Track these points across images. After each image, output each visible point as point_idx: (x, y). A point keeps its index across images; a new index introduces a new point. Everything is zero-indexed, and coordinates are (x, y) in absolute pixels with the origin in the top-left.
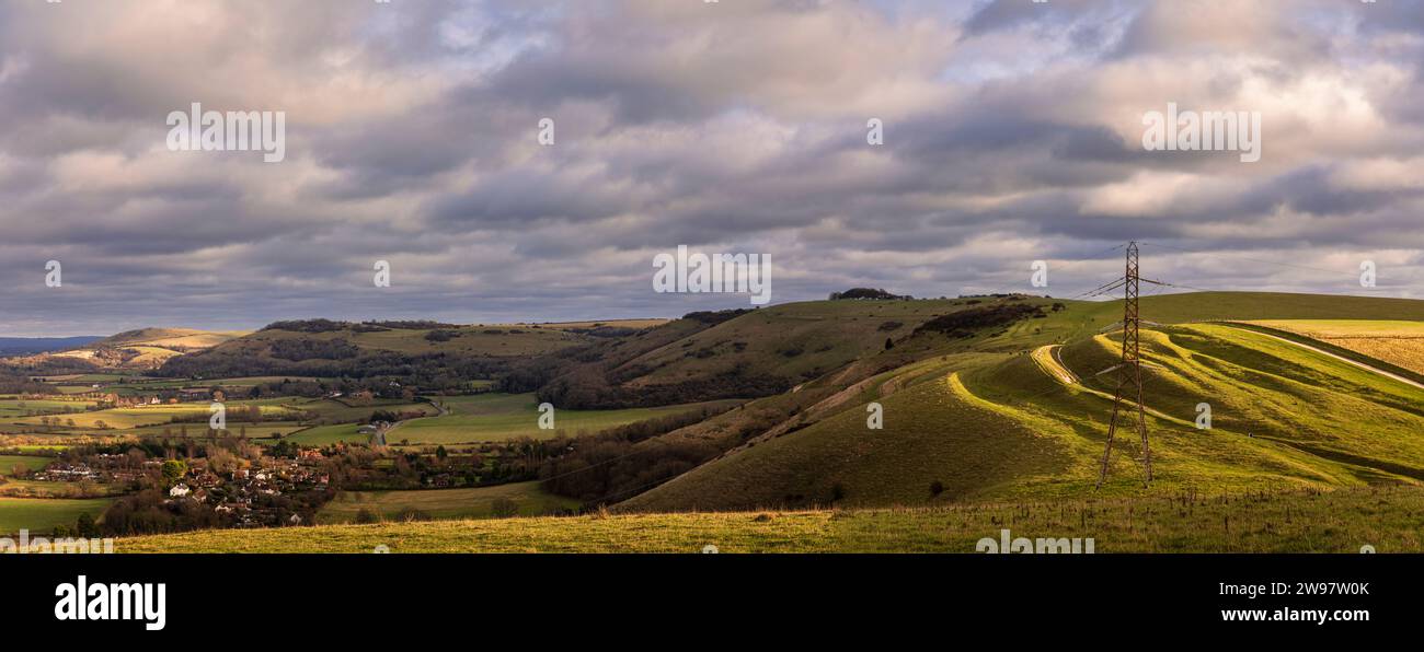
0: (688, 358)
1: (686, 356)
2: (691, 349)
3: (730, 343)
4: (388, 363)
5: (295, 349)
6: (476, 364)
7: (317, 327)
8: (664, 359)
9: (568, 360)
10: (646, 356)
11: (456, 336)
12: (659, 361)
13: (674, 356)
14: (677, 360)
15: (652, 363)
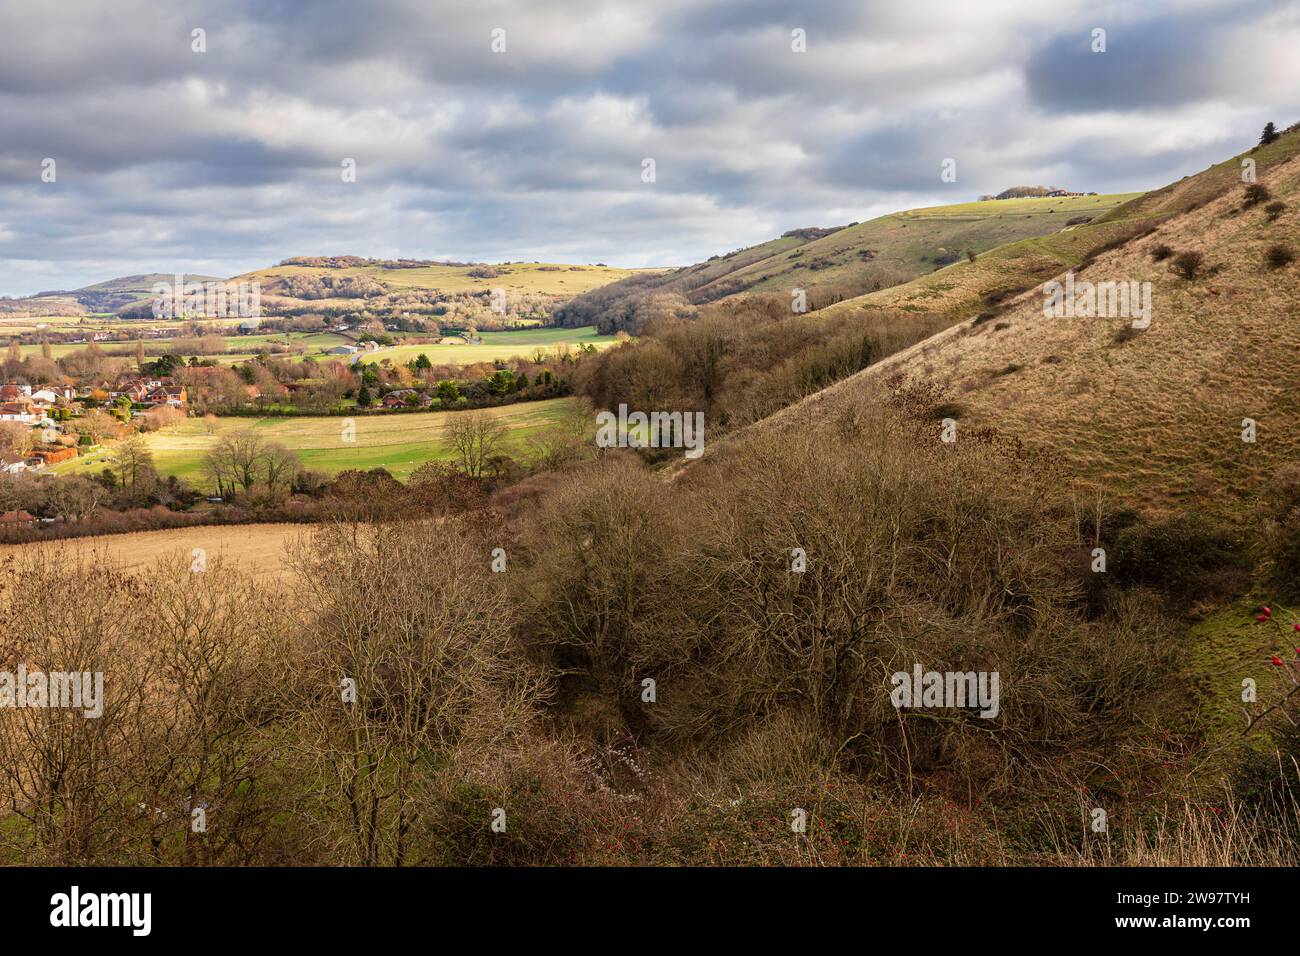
0: (798, 270)
1: (794, 267)
2: (801, 260)
3: (856, 251)
4: (422, 301)
5: (311, 286)
6: (528, 302)
7: (340, 263)
8: (765, 273)
9: (637, 288)
10: (740, 271)
11: (506, 273)
12: (758, 276)
13: (779, 269)
14: (783, 272)
15: (749, 279)
